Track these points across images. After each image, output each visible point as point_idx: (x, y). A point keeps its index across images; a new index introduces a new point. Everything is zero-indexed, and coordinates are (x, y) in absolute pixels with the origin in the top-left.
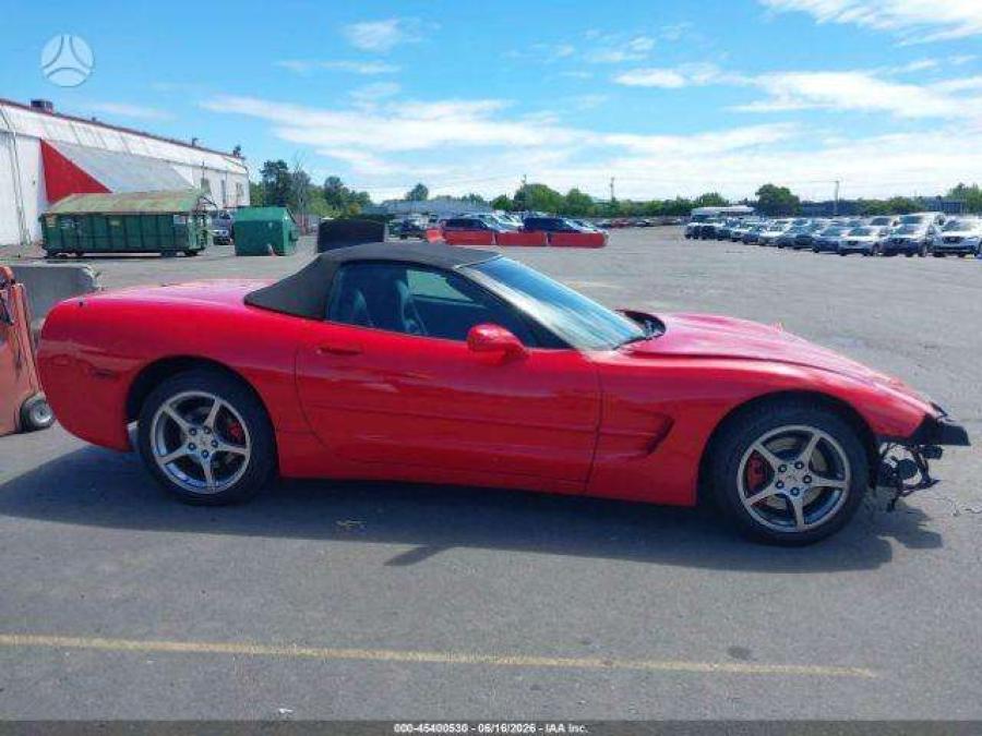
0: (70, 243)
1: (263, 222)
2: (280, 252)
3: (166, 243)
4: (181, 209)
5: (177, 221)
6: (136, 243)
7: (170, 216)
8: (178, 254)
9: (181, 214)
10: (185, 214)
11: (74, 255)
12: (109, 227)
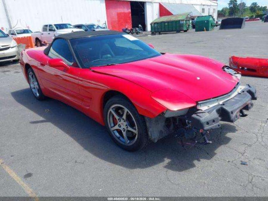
0: (157, 30)
1: (204, 21)
2: (207, 30)
3: (178, 29)
4: (182, 19)
5: (181, 22)
6: (170, 29)
7: (179, 21)
8: (181, 32)
9: (182, 20)
10: (183, 20)
11: (158, 33)
12: (165, 25)
